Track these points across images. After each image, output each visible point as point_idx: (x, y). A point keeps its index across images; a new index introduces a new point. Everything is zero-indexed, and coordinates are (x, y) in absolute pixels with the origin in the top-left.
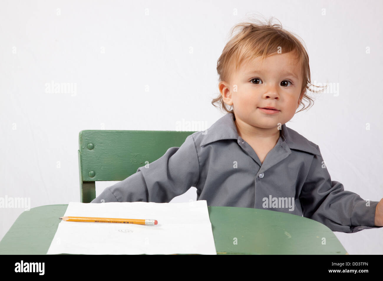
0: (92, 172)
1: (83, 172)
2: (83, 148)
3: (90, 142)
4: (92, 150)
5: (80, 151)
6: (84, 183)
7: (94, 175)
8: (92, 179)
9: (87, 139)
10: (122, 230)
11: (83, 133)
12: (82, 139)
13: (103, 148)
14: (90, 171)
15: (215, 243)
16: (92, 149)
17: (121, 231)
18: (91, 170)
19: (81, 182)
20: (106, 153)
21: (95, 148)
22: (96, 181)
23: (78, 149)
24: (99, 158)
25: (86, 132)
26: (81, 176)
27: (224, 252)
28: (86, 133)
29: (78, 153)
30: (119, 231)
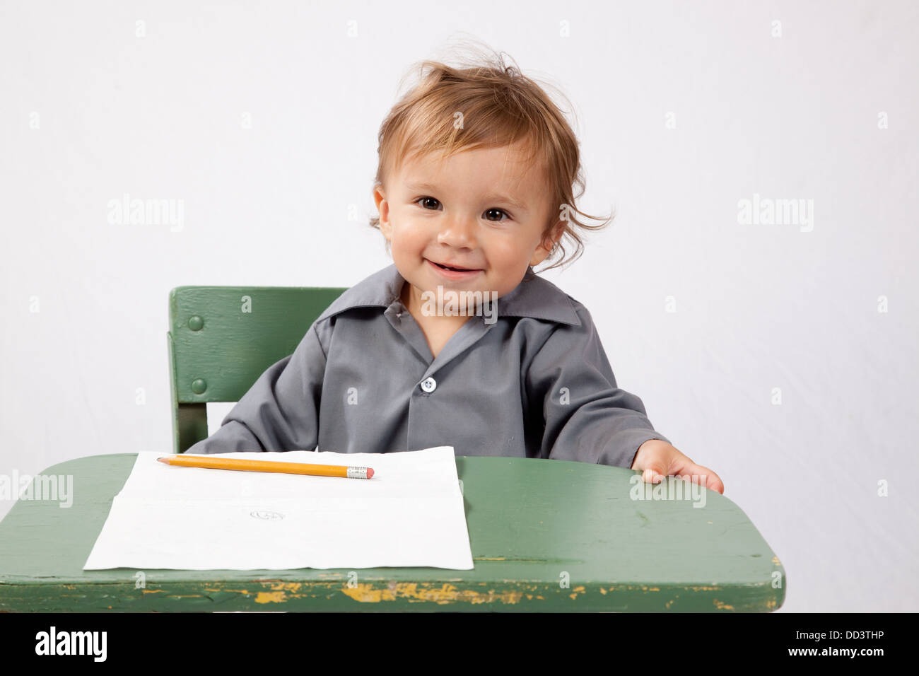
0: (200, 382)
1: (180, 381)
2: (179, 326)
3: (194, 314)
4: (199, 333)
5: (173, 334)
6: (182, 405)
7: (203, 389)
8: (199, 398)
9: (187, 307)
10: (258, 514)
11: (179, 293)
12: (176, 306)
13: (224, 327)
14: (196, 380)
15: (470, 541)
16: (199, 330)
17: (255, 515)
18: (197, 377)
19: (175, 405)
20: (231, 339)
21: (206, 327)
22: (209, 401)
23: (168, 330)
24: (216, 349)
25: (185, 291)
26: (173, 391)
27: (500, 557)
28: (186, 293)
29: (168, 337)
30: (253, 516)
